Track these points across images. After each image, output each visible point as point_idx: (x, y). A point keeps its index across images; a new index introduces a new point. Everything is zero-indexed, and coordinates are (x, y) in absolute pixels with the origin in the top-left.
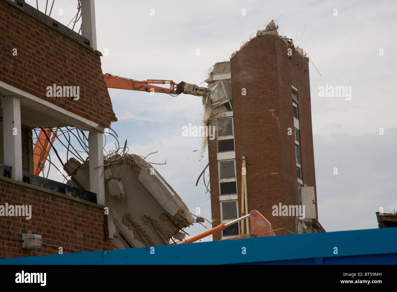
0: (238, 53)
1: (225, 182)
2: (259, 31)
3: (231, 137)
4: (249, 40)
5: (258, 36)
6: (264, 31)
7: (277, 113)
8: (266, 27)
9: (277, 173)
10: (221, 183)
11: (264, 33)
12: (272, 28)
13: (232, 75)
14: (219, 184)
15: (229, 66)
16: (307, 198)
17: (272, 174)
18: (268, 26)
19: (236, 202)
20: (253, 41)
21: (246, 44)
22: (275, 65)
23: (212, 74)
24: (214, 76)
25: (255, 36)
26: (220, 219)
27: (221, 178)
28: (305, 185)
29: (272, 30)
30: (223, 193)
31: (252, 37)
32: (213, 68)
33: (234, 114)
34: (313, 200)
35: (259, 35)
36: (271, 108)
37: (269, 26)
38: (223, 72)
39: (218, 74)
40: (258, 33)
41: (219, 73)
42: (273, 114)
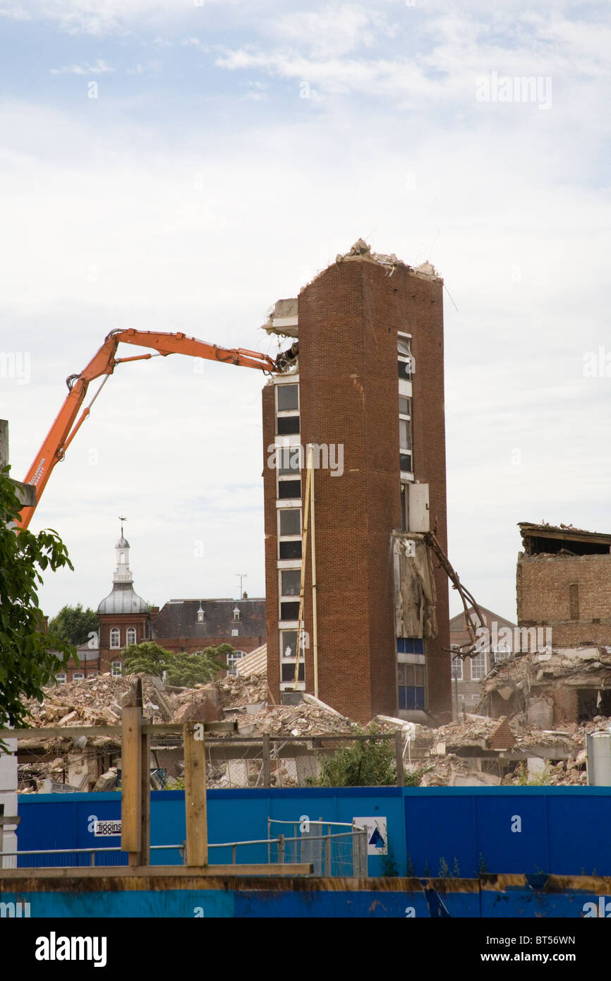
0: (308, 287)
1: (285, 480)
2: (339, 255)
3: (296, 413)
4: (327, 268)
5: (337, 262)
6: (347, 255)
7: (360, 379)
8: (350, 248)
9: (358, 470)
10: (279, 482)
11: (348, 257)
12: (358, 251)
13: (299, 320)
14: (277, 483)
15: (296, 306)
16: (418, 501)
17: (351, 470)
18: (353, 248)
19: (299, 510)
20: (331, 269)
21: (321, 273)
22: (361, 308)
23: (272, 316)
24: (274, 320)
25: (334, 262)
26: (277, 535)
27: (280, 475)
28: (418, 482)
29: (358, 254)
30: (282, 496)
31: (331, 264)
32: (274, 307)
33: (300, 379)
34: (427, 505)
35: (339, 261)
36: (353, 372)
37: (355, 247)
38: (288, 314)
39: (281, 318)
40: (337, 258)
41: (282, 316)
42: (355, 381)
